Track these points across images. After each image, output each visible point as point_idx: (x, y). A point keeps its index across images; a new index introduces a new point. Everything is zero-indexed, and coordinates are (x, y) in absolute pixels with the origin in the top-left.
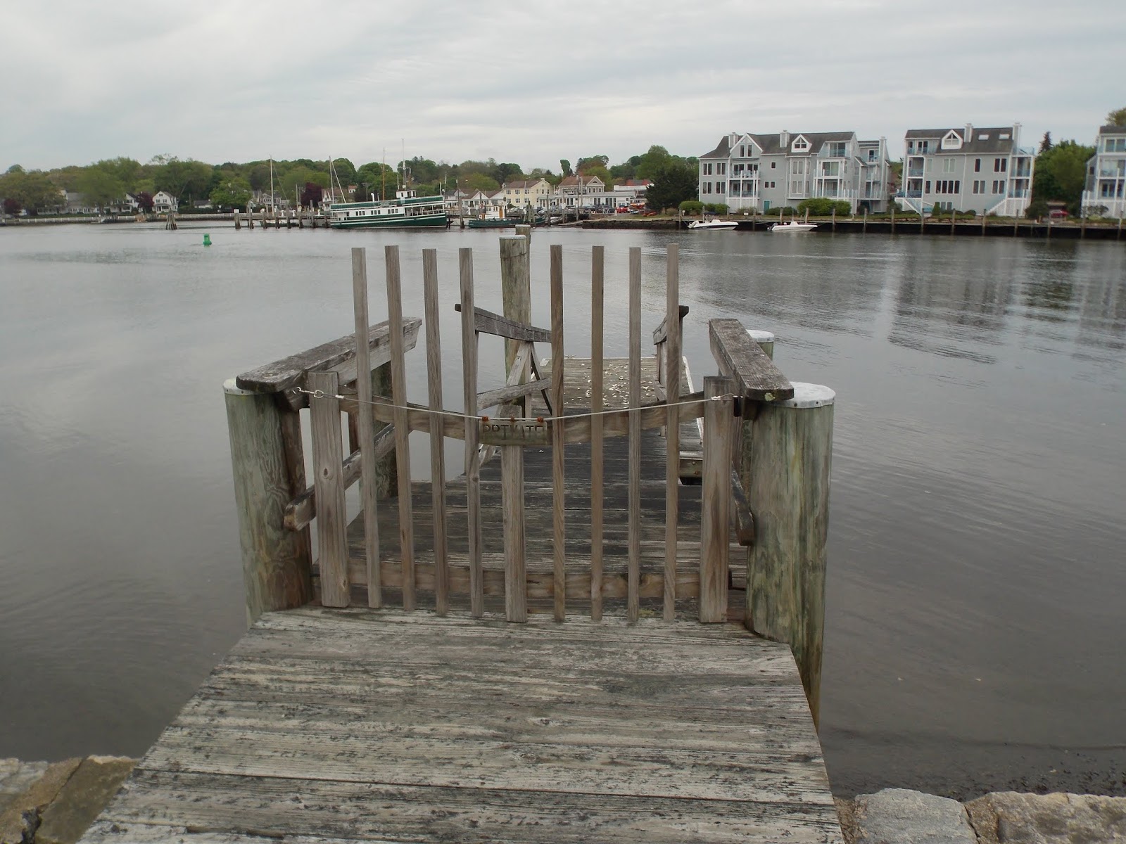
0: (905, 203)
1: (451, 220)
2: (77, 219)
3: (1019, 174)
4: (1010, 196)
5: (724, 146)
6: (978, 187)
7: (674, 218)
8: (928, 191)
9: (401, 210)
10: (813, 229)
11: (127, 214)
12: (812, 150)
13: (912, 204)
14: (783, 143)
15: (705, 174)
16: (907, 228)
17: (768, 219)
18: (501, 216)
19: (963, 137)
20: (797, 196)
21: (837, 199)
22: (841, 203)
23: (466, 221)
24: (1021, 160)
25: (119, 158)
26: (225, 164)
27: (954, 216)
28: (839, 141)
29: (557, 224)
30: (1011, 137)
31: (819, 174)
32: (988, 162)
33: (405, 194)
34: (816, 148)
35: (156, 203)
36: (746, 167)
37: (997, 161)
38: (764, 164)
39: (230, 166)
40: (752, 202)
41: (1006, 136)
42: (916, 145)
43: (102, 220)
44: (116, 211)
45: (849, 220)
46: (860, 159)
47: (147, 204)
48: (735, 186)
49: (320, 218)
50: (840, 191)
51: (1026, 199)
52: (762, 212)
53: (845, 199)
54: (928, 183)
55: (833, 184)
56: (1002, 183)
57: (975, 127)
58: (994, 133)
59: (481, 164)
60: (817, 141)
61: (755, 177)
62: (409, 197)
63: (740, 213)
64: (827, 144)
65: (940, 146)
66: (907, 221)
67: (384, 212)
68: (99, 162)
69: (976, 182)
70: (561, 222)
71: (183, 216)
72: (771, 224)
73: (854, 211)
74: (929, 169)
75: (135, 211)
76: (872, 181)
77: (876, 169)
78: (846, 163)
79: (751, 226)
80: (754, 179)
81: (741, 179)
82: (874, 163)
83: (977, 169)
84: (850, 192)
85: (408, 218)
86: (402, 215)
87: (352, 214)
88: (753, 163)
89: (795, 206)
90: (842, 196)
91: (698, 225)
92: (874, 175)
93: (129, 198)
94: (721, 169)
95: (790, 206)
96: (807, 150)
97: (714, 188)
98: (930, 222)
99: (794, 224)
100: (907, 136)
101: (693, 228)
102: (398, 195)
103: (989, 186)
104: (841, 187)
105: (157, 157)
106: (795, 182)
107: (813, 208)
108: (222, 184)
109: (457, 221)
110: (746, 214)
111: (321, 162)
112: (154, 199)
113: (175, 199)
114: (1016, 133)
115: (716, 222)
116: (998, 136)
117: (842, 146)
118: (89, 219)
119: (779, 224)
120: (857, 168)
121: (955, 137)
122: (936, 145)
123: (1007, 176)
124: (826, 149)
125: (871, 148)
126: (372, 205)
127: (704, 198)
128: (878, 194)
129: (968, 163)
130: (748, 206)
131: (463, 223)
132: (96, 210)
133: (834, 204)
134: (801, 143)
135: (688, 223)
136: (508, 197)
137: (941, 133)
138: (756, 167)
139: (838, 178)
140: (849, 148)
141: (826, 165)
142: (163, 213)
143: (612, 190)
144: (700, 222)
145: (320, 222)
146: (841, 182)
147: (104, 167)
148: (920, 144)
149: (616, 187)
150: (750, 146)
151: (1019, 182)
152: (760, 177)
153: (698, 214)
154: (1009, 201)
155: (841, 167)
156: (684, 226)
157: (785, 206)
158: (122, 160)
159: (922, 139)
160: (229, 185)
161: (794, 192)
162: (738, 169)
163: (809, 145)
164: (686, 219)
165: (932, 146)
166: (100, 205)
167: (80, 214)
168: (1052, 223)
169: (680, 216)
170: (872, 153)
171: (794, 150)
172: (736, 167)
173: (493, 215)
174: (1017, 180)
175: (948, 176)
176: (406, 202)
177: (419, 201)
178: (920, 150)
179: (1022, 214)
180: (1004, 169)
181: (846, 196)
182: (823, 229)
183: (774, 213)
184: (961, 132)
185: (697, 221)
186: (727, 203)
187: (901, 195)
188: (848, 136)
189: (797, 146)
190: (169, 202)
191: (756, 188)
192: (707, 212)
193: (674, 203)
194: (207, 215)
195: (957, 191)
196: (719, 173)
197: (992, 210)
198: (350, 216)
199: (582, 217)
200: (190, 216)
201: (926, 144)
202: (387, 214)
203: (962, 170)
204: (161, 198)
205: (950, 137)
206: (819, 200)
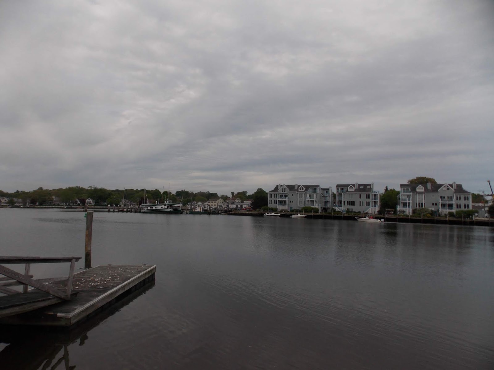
0: (337, 208)
1: (184, 211)
2: (57, 207)
3: (375, 199)
4: (372, 207)
5: (277, 188)
6: (361, 204)
7: (259, 212)
8: (344, 204)
9: (166, 207)
10: (305, 217)
11: (76, 205)
12: (305, 190)
13: (340, 209)
14: (296, 188)
15: (270, 197)
16: (338, 217)
17: (291, 213)
18: (200, 210)
19: (355, 187)
20: (301, 205)
21: (314, 207)
22: (315, 208)
23: (188, 211)
24: (375, 195)
25: (76, 186)
26: (116, 190)
27: (353, 213)
28: (315, 188)
29: (220, 214)
30: (371, 187)
31: (308, 198)
32: (364, 195)
33: (168, 202)
34: (306, 190)
35: (87, 202)
36: (284, 196)
37: (367, 195)
38: (290, 195)
39: (117, 191)
40: (286, 207)
41: (369, 187)
42: (340, 190)
43: (66, 207)
44: (72, 204)
45: (318, 214)
46: (322, 194)
47: (83, 202)
48: (280, 202)
49: (138, 209)
50: (315, 204)
51: (377, 208)
52: (289, 211)
53: (317, 207)
54: (344, 202)
55: (312, 202)
56: (369, 202)
57: (359, 184)
58: (365, 186)
59: (204, 193)
60: (307, 187)
61: (286, 199)
62: (169, 202)
63: (282, 211)
64: (310, 189)
65: (347, 190)
66: (337, 215)
67: (160, 207)
68: (69, 188)
69: (360, 202)
70: (222, 213)
71: (96, 207)
72: (291, 215)
73: (320, 211)
74: (344, 197)
75: (79, 205)
76: (327, 201)
77: (328, 197)
78: (317, 195)
79: (285, 215)
80: (286, 200)
81: (282, 200)
82: (328, 195)
83: (360, 197)
84: (319, 205)
85: (168, 210)
86: (166, 209)
87: (149, 208)
88: (286, 194)
89: (300, 209)
90: (316, 206)
91: (267, 215)
92: (328, 199)
93: (77, 200)
94: (276, 196)
95: (298, 209)
96: (304, 190)
97: (273, 202)
98: (345, 215)
99: (299, 215)
100: (337, 187)
101: (265, 216)
102: (165, 202)
103: (365, 204)
104: (315, 203)
105: (90, 186)
106: (300, 201)
107: (306, 210)
108: (112, 196)
109: (185, 211)
110: (284, 211)
111: (149, 190)
112: (86, 201)
113: (94, 201)
114: (372, 186)
115: (273, 214)
116: (367, 187)
117: (315, 189)
118: (61, 207)
119: (294, 215)
120: (321, 197)
121: (352, 187)
122: (346, 189)
123: (370, 200)
124: (310, 190)
125: (327, 190)
126: (156, 205)
127: (270, 206)
128: (329, 206)
129: (356, 196)
130: (284, 208)
131: (187, 212)
132: (65, 204)
133: (313, 208)
134: (302, 188)
135: (263, 214)
136: (209, 204)
137: (348, 186)
138: (287, 196)
139: (314, 200)
140: (318, 190)
141: (310, 196)
142: (89, 206)
143: (243, 202)
144: (268, 214)
145: (138, 210)
146: (315, 201)
147: (71, 189)
148: (341, 189)
149: (245, 202)
150: (285, 189)
151: (375, 202)
152: (288, 198)
153: (267, 211)
154: (372, 208)
155: (315, 196)
156: (262, 215)
157: (297, 209)
158: (77, 187)
159: (342, 188)
160: (114, 197)
161: (300, 204)
162: (281, 196)
163: (304, 189)
164: (263, 212)
165: (345, 190)
166: (66, 202)
167: (58, 205)
168: (387, 216)
169: (261, 211)
170: (327, 192)
171: (299, 190)
172: (280, 196)
173: (198, 209)
174: (374, 202)
175: (351, 200)
176: (168, 204)
177: (172, 204)
178: (341, 191)
179: (376, 213)
180: (369, 198)
181: (317, 206)
182: (309, 217)
183: (293, 211)
184: (354, 185)
185: (266, 213)
186: (277, 207)
187: (335, 206)
188: (317, 186)
189: (300, 189)
190: (92, 202)
191: (287, 202)
192: (270, 210)
193: (260, 207)
194: (104, 207)
195: (354, 205)
196: (275, 197)
197: (366, 211)
198: (148, 209)
199: (230, 211)
200: (98, 207)
201: (343, 189)
202: (161, 208)
203: (355, 198)
204: (89, 200)
205: (350, 187)
206: (308, 207)
